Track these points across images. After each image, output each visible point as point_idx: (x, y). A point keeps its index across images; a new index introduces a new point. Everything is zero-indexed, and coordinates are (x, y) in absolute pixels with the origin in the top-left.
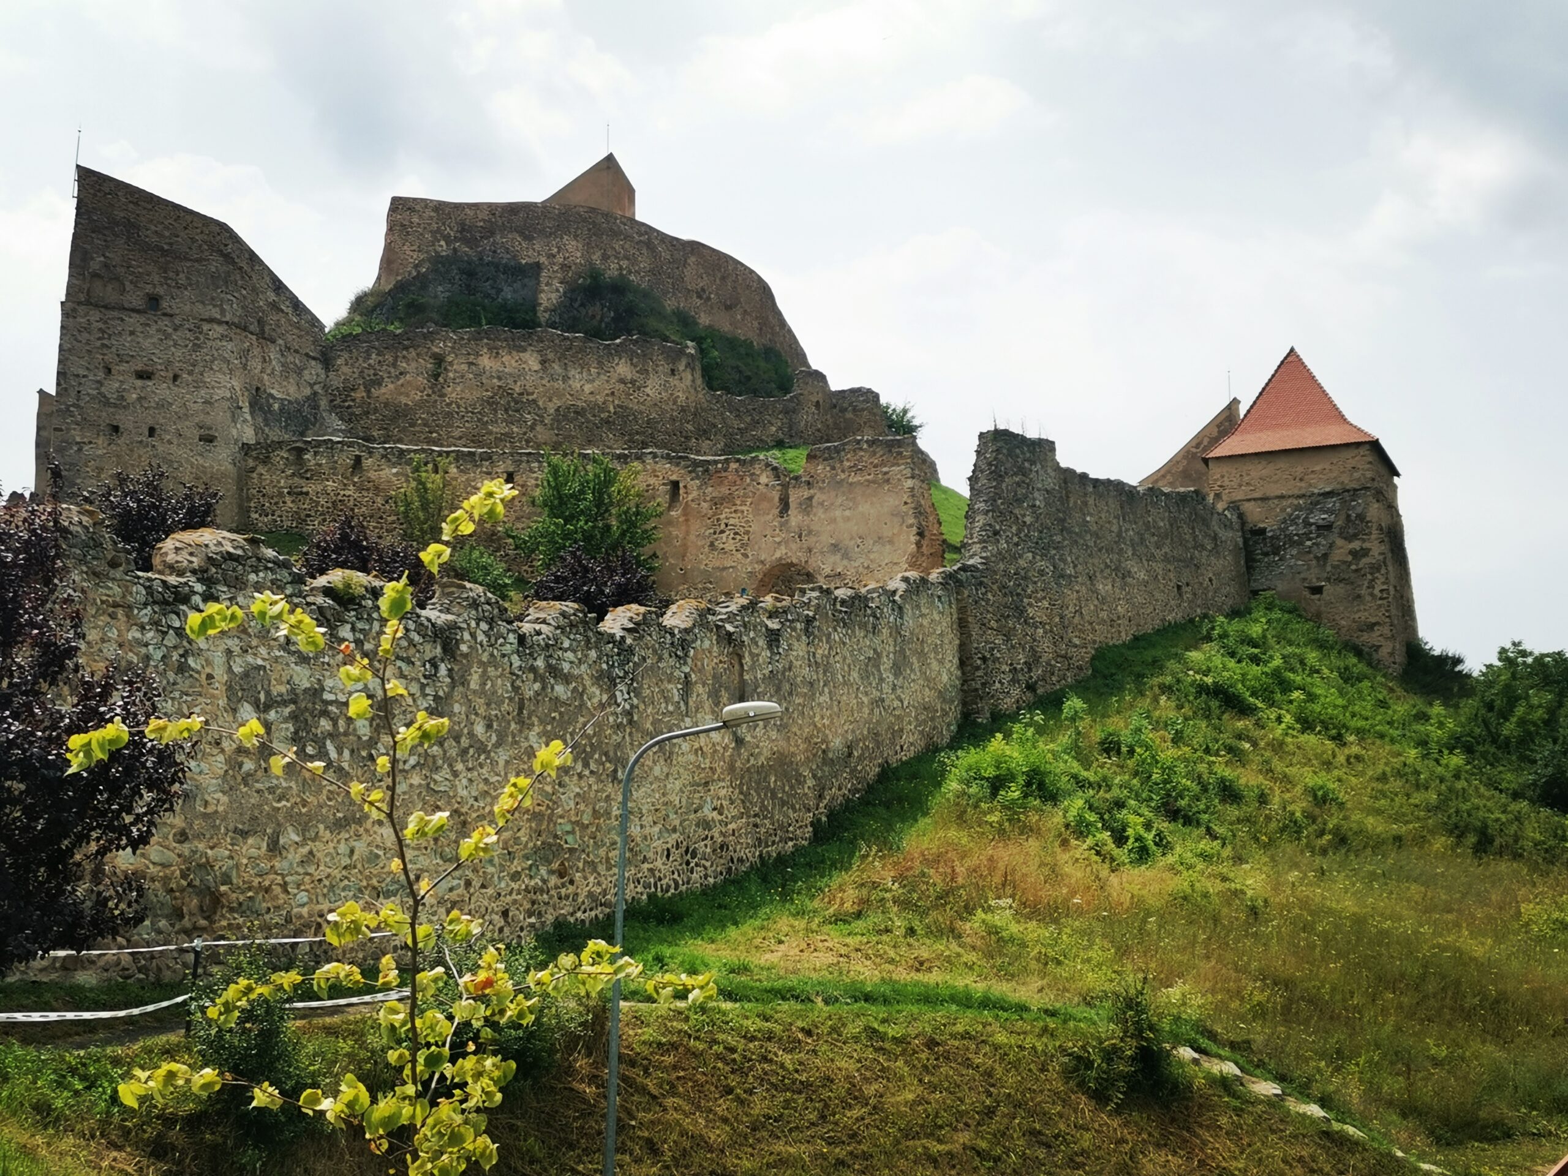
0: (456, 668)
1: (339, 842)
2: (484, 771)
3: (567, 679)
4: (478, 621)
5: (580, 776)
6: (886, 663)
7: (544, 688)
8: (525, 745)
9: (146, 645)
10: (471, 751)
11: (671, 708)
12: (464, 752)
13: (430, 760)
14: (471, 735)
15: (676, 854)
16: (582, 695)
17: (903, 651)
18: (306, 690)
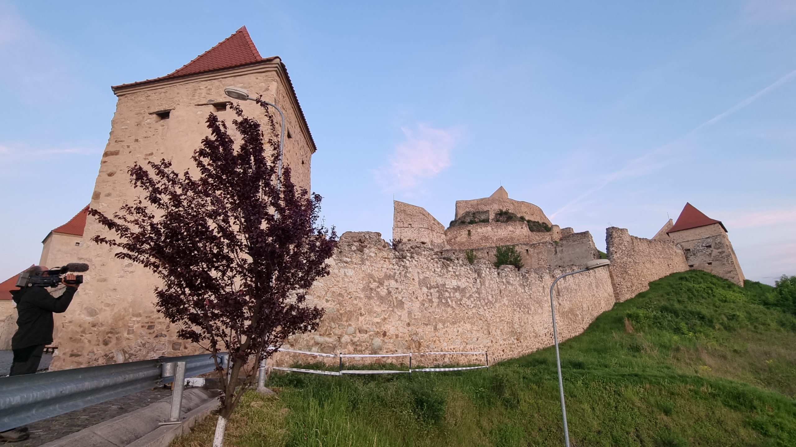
0: (482, 280)
1: (454, 328)
2: (492, 309)
3: (512, 285)
4: (486, 268)
5: (519, 312)
6: (594, 286)
7: (506, 287)
8: (503, 303)
9: (395, 269)
10: (488, 304)
11: (541, 294)
12: (486, 304)
13: (477, 306)
14: (488, 299)
15: (548, 335)
16: (516, 289)
17: (597, 282)
18: (441, 285)
